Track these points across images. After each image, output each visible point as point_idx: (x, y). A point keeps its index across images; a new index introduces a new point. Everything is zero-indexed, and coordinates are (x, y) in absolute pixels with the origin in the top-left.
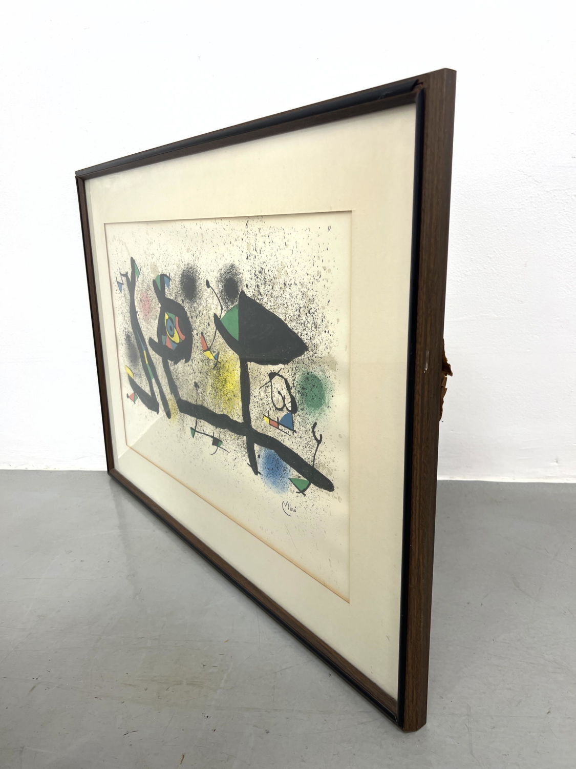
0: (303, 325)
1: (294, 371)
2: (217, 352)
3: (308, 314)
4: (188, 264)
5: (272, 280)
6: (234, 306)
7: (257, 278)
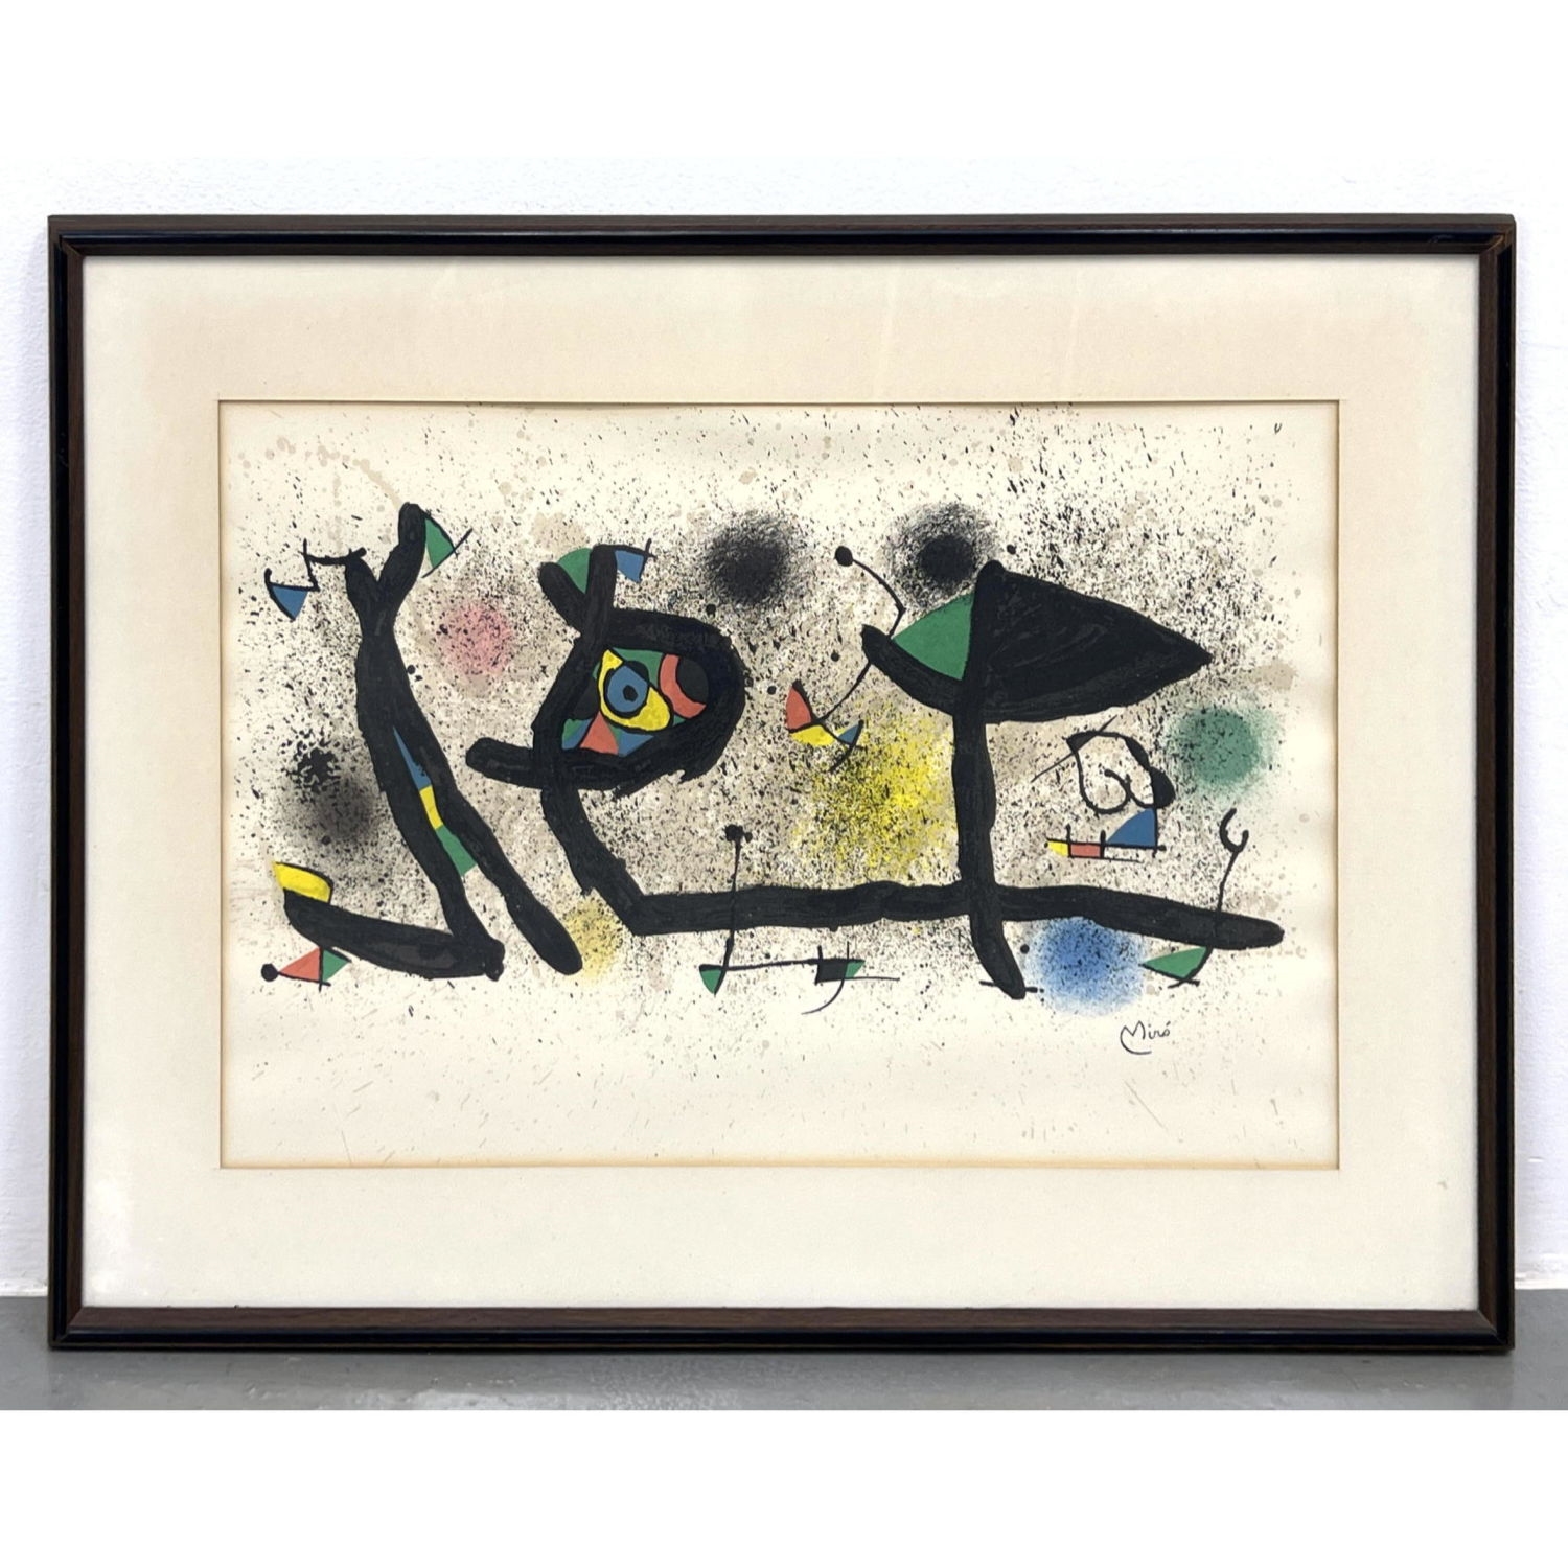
0: (1200, 614)
1: (1157, 716)
2: (854, 723)
3: (1215, 590)
4: (749, 513)
5: (1103, 530)
6: (951, 602)
7: (1052, 529)
